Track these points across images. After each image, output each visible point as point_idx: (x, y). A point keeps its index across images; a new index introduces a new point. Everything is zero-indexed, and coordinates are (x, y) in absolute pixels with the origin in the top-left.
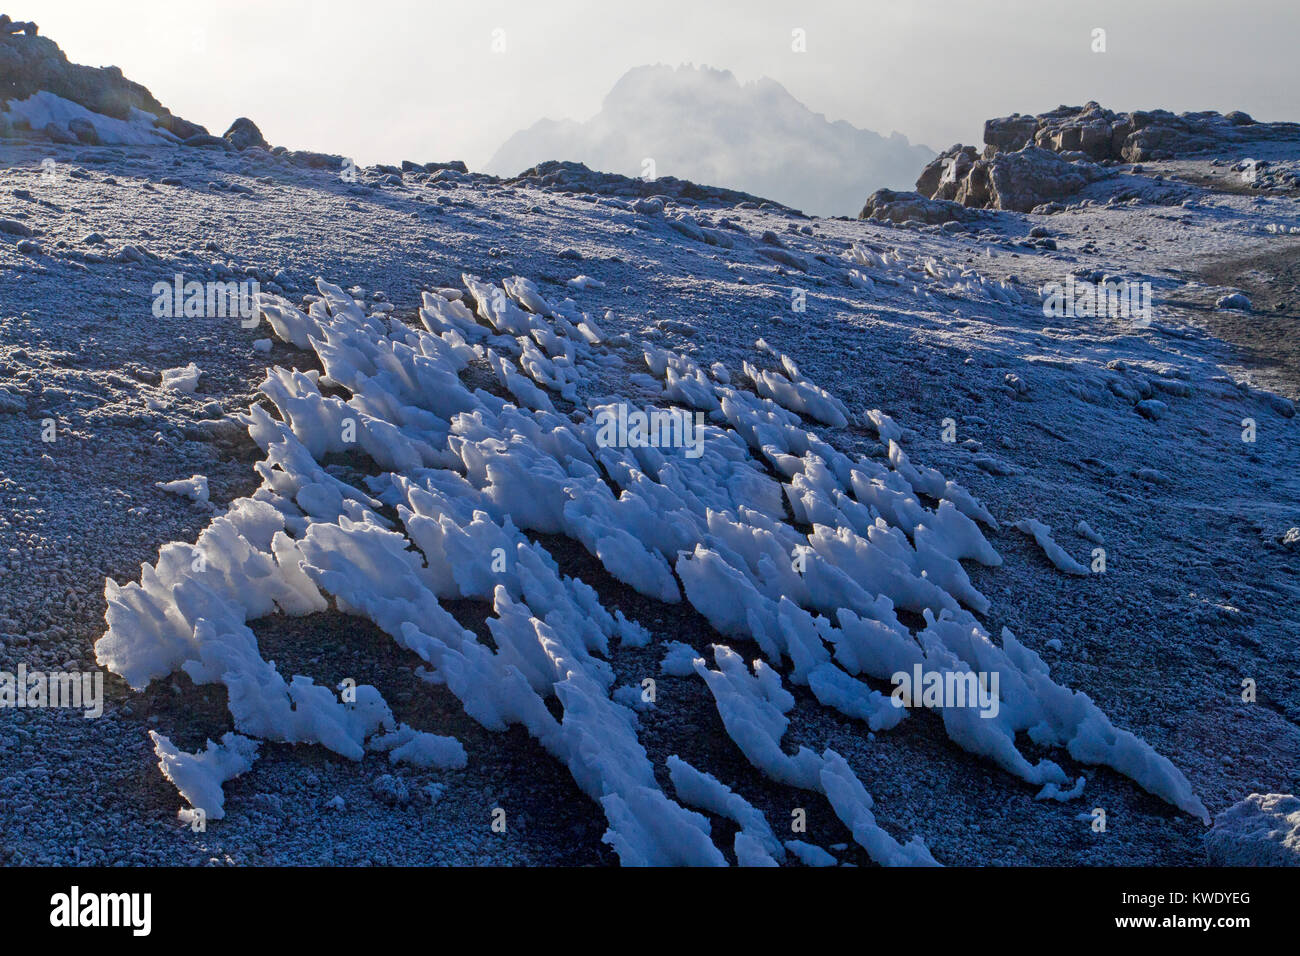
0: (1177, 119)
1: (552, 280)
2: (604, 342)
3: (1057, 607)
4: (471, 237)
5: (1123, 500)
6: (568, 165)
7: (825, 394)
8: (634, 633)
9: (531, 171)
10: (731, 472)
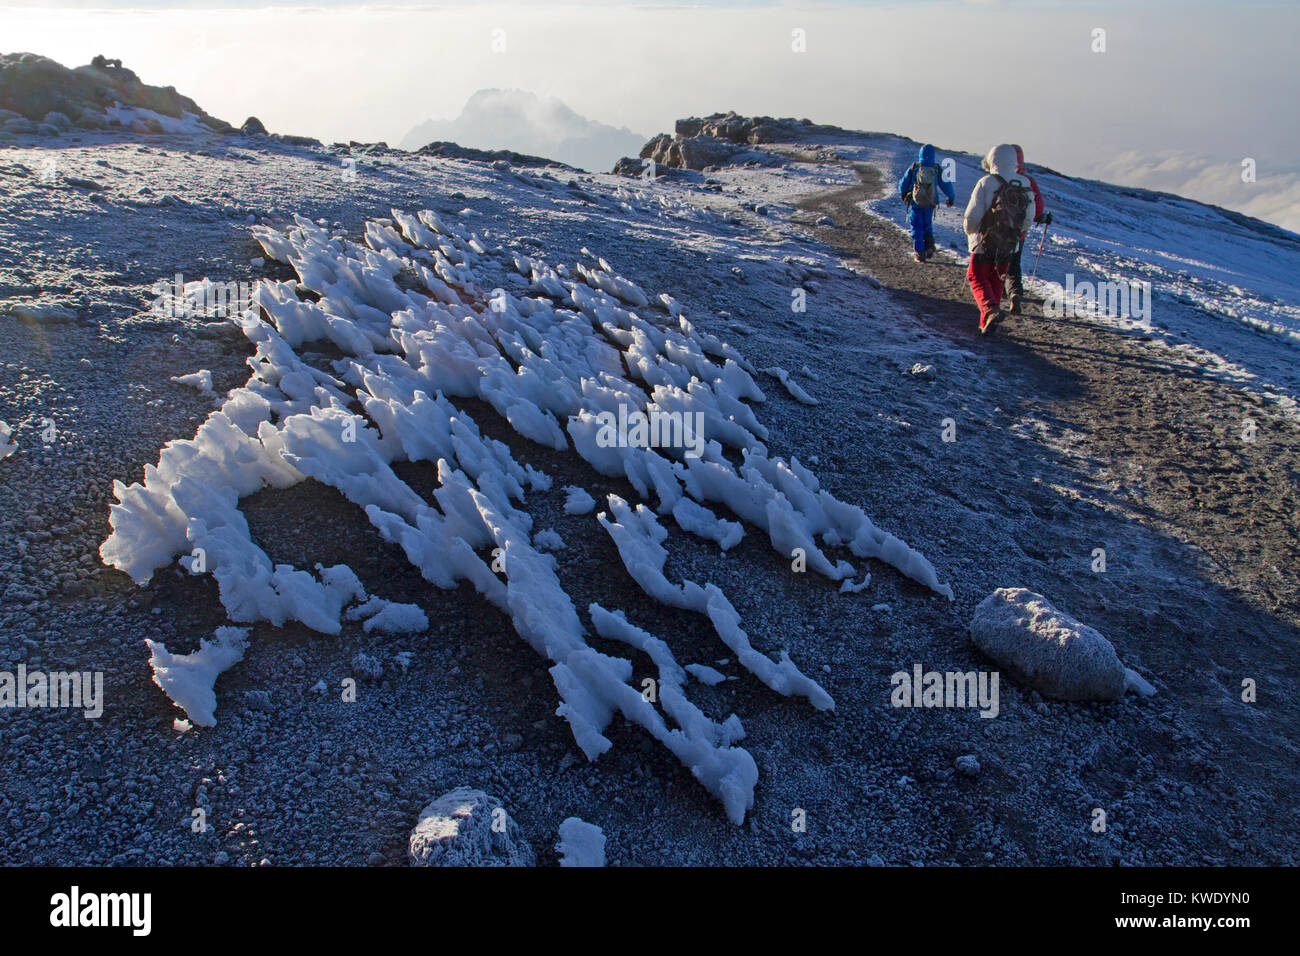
0: (776, 122)
1: (448, 212)
2: (487, 252)
3: (805, 429)
4: (395, 185)
5: (817, 348)
6: (446, 144)
7: (631, 284)
8: (541, 480)
9: (426, 147)
10: (586, 344)
